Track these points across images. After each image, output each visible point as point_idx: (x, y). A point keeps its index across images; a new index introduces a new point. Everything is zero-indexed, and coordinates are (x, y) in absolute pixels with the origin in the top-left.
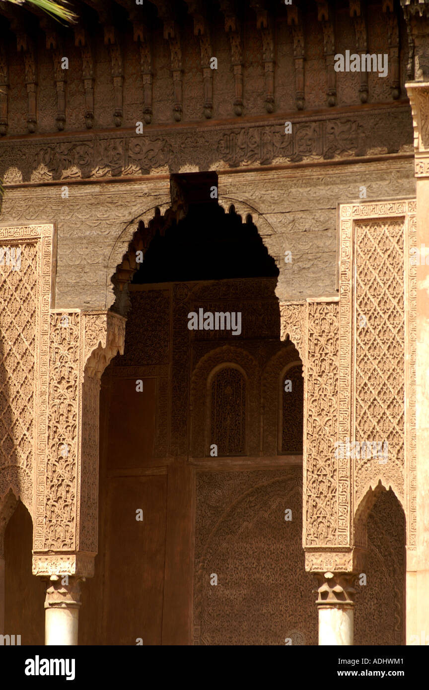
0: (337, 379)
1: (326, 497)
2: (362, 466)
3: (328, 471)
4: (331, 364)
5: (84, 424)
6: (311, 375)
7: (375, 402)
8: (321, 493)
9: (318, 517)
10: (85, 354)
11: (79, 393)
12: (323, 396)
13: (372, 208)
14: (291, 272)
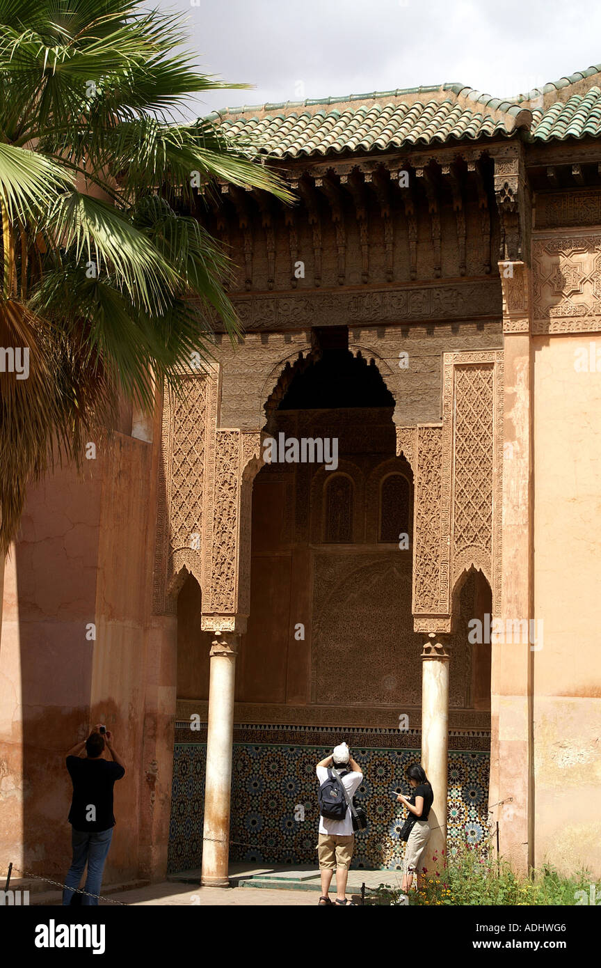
0: (440, 487)
1: (430, 576)
2: (459, 553)
3: (432, 556)
4: (436, 475)
5: (241, 517)
6: (420, 483)
7: (470, 504)
8: (427, 573)
9: (425, 591)
10: (243, 463)
11: (238, 492)
12: (429, 499)
13: (468, 356)
14: (405, 403)
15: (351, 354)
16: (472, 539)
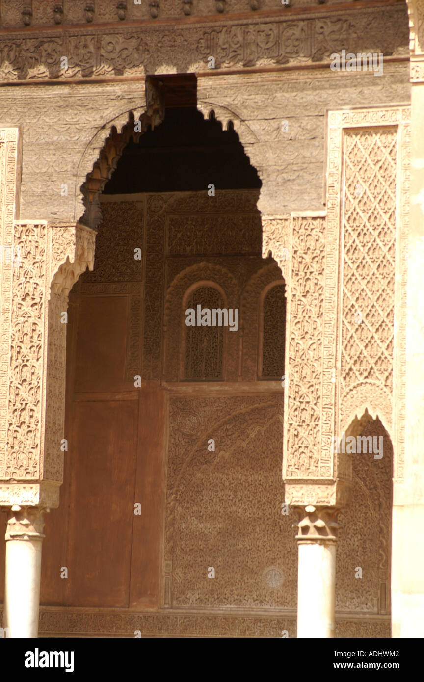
0: (322, 300)
1: (308, 425)
2: (348, 393)
3: (311, 398)
4: (316, 284)
5: (50, 344)
6: (294, 295)
7: (363, 325)
8: (304, 421)
9: (300, 447)
10: (52, 269)
11: (45, 310)
12: (307, 318)
13: (363, 115)
14: (274, 183)
15: (201, 115)
16: (366, 374)
